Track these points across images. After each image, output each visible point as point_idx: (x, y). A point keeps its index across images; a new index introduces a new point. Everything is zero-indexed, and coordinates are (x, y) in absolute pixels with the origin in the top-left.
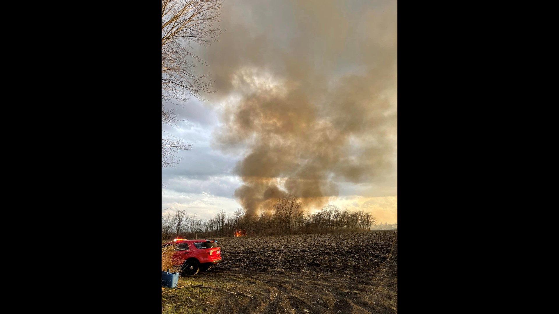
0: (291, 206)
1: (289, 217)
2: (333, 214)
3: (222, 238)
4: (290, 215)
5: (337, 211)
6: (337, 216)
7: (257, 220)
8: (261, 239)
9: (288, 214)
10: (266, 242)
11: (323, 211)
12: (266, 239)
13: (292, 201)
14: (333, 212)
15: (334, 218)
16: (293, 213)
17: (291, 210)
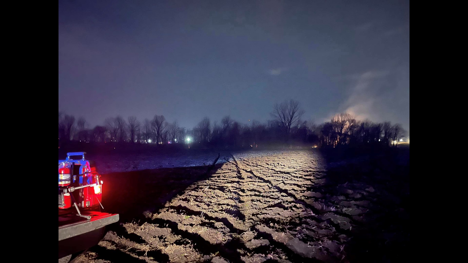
0: (291, 114)
1: (288, 128)
4: (289, 125)
5: (353, 121)
6: (351, 128)
9: (287, 124)
11: (334, 121)
14: (347, 122)
15: (348, 131)
16: (294, 123)
17: (291, 119)
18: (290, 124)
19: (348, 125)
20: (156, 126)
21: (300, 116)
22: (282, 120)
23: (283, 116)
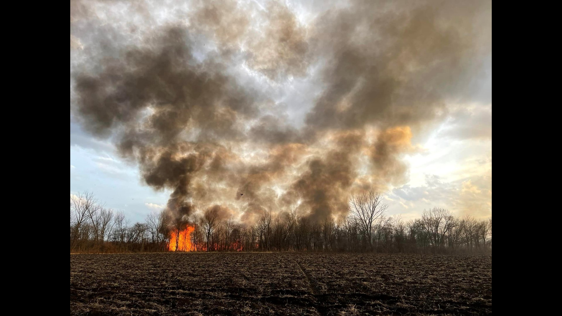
0: (371, 209)
1: (369, 226)
2: (443, 223)
3: (268, 252)
4: (370, 223)
5: (450, 218)
6: (449, 227)
7: (319, 228)
8: (326, 257)
9: (367, 222)
10: (334, 263)
11: (426, 218)
12: (334, 258)
13: (373, 201)
14: (443, 220)
15: (445, 231)
16: (375, 220)
17: (372, 215)
18: (370, 221)
19: (445, 223)
20: (207, 224)
21: (383, 211)
22: (360, 216)
23: (361, 212)
